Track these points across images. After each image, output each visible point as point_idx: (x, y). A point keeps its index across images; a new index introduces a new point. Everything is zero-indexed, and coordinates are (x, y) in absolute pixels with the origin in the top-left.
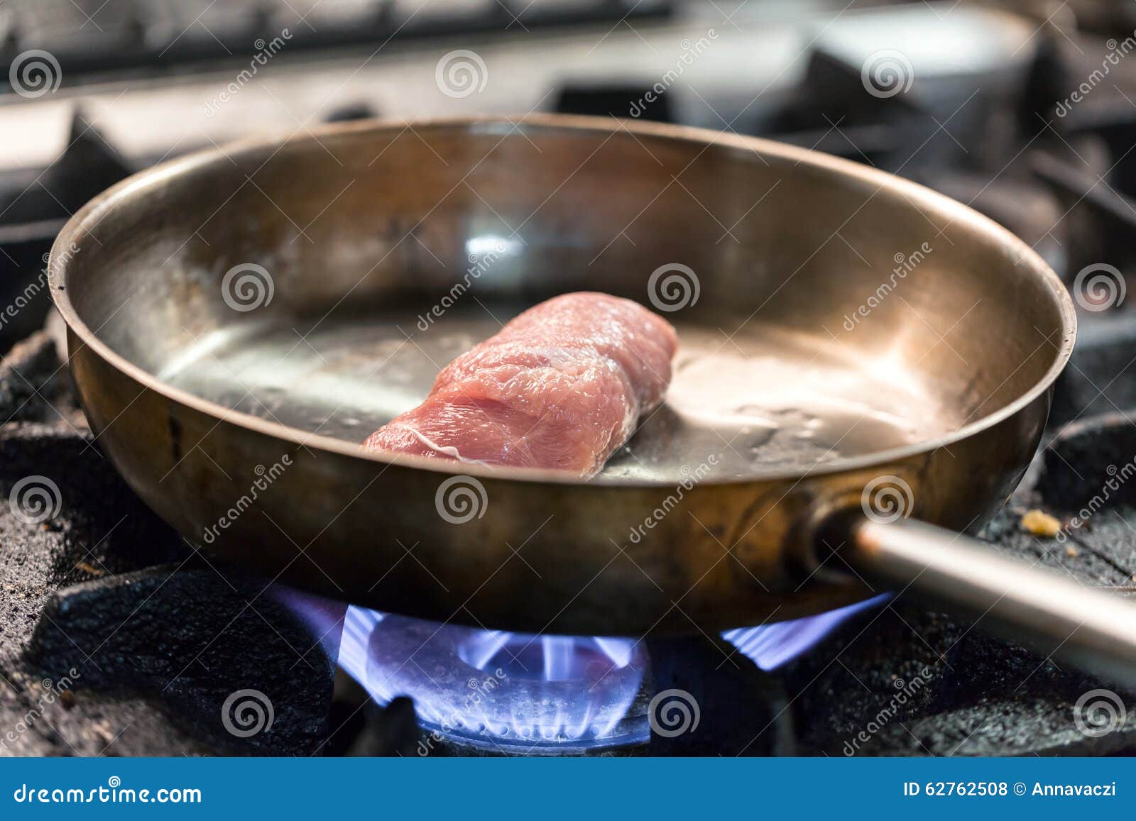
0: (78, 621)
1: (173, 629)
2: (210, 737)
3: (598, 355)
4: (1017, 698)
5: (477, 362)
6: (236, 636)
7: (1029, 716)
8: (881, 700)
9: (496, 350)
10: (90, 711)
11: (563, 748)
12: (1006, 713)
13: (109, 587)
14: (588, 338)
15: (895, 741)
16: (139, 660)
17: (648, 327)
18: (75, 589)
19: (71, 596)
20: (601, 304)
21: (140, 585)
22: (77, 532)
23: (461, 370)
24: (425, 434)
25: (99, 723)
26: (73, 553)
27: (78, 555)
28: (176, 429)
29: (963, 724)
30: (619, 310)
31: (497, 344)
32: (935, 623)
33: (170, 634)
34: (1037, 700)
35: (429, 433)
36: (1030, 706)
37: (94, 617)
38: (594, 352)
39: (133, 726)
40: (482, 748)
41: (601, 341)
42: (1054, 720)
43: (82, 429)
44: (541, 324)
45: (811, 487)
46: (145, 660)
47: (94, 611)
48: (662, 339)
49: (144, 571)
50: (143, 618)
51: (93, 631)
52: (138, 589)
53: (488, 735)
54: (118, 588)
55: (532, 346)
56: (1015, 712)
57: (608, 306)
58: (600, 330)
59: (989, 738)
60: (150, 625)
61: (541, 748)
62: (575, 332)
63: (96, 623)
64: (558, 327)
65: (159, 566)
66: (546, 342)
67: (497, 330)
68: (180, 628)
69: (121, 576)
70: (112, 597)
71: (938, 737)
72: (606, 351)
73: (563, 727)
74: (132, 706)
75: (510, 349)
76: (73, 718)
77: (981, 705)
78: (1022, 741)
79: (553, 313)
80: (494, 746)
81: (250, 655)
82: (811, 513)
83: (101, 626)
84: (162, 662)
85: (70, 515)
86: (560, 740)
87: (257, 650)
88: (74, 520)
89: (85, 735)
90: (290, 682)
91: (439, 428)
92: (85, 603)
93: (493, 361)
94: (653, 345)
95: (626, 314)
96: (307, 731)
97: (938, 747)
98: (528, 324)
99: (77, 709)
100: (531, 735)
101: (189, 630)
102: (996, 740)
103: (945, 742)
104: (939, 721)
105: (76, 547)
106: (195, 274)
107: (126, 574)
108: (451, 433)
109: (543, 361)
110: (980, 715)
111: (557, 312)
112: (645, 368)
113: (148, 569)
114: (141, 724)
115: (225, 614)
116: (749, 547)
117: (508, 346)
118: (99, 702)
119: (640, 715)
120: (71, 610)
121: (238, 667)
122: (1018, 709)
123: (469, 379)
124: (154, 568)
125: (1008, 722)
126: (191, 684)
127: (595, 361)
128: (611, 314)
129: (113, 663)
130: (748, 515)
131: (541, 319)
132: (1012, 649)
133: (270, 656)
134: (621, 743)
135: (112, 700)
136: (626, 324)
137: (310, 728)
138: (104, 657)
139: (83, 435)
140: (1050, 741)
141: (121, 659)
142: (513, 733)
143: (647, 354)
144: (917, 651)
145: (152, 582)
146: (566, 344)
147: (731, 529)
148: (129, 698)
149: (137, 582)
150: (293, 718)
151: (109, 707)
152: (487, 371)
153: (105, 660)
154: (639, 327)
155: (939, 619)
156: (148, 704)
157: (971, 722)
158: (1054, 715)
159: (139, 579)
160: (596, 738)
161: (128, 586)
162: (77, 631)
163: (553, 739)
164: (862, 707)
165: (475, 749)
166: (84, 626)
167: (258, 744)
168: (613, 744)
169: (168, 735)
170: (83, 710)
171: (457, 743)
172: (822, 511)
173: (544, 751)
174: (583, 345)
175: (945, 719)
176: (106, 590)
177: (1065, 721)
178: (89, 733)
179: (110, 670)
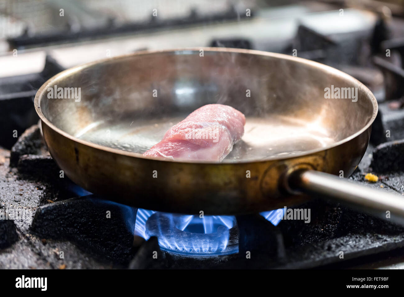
0: (47, 216)
1: (79, 219)
2: (92, 253)
3: (219, 124)
4: (360, 233)
5: (178, 128)
6: (100, 221)
7: (364, 238)
8: (318, 237)
9: (185, 124)
10: (52, 245)
11: (210, 255)
12: (357, 238)
13: (57, 205)
14: (216, 119)
15: (319, 248)
16: (68, 229)
17: (235, 114)
18: (46, 206)
19: (45, 208)
20: (219, 107)
21: (67, 204)
22: (48, 190)
23: (173, 131)
24: (162, 153)
25: (55, 249)
26: (47, 197)
27: (48, 197)
28: (77, 151)
29: (342, 242)
30: (225, 109)
31: (185, 122)
32: (336, 211)
33: (78, 220)
34: (367, 233)
35: (163, 152)
36: (365, 235)
37: (52, 215)
38: (218, 123)
39: (66, 250)
40: (183, 256)
41: (220, 120)
42: (373, 239)
43: (48, 156)
44: (200, 114)
45: (286, 163)
46: (70, 229)
47: (52, 213)
48: (240, 118)
49: (69, 199)
50: (69, 215)
51: (53, 220)
52: (67, 206)
53: (185, 252)
54: (60, 205)
55: (197, 122)
56: (360, 237)
57: (222, 108)
58: (219, 116)
59: (351, 246)
60: (71, 218)
61: (203, 255)
62: (211, 117)
63: (53, 217)
64: (205, 115)
65: (74, 198)
66: (201, 121)
67: (185, 118)
68: (81, 218)
69: (61, 202)
70: (58, 208)
71: (333, 246)
72: (222, 123)
73: (210, 248)
74: (66, 244)
75: (189, 123)
76: (46, 248)
77: (348, 236)
78: (362, 246)
79: (203, 111)
80: (187, 255)
81: (105, 227)
82: (287, 171)
83: (55, 218)
84: (76, 230)
85: (45, 184)
86: (209, 253)
87: (107, 225)
88: (47, 186)
89: (50, 253)
90: (119, 236)
91: (166, 150)
92: (49, 210)
93: (183, 127)
94: (237, 120)
95: (227, 110)
96: (125, 252)
97: (333, 249)
98: (195, 115)
99: (47, 245)
100: (200, 251)
101: (84, 219)
102: (353, 246)
103: (336, 247)
104: (334, 241)
105: (47, 195)
106: (85, 104)
107: (63, 201)
108: (171, 151)
109: (201, 127)
110: (348, 239)
111: (205, 110)
112: (235, 128)
113: (70, 199)
114: (69, 249)
115: (96, 214)
116: (267, 183)
117: (189, 122)
118: (55, 243)
119: (236, 244)
120: (45, 213)
121: (101, 231)
122: (361, 236)
123: (176, 134)
124: (72, 199)
125: (357, 240)
126: (86, 237)
127: (218, 126)
128: (223, 110)
129: (59, 230)
130: (266, 172)
131: (199, 113)
132: (359, 217)
133: (112, 227)
134: (230, 253)
135: (59, 242)
136: (228, 113)
137: (126, 251)
138: (56, 228)
139: (49, 158)
140: (371, 246)
141: (62, 229)
142: (194, 251)
143: (235, 124)
144: (330, 221)
145: (71, 203)
146: (208, 121)
147: (260, 178)
148: (64, 241)
149: (67, 203)
150: (120, 248)
151: (58, 244)
152: (182, 131)
153: (56, 229)
154: (233, 115)
155: (337, 210)
156: (71, 243)
157: (345, 241)
158: (372, 238)
159: (67, 202)
160: (221, 252)
161: (64, 205)
162: (47, 219)
163: (207, 252)
164: (312, 240)
165: (181, 256)
166: (49, 218)
167: (109, 257)
168: (227, 253)
169: (78, 252)
170: (49, 245)
171: (175, 255)
172: (290, 171)
173: (204, 256)
174: (214, 121)
175: (336, 240)
176: (56, 206)
177: (376, 240)
178: (51, 252)
179: (58, 232)
